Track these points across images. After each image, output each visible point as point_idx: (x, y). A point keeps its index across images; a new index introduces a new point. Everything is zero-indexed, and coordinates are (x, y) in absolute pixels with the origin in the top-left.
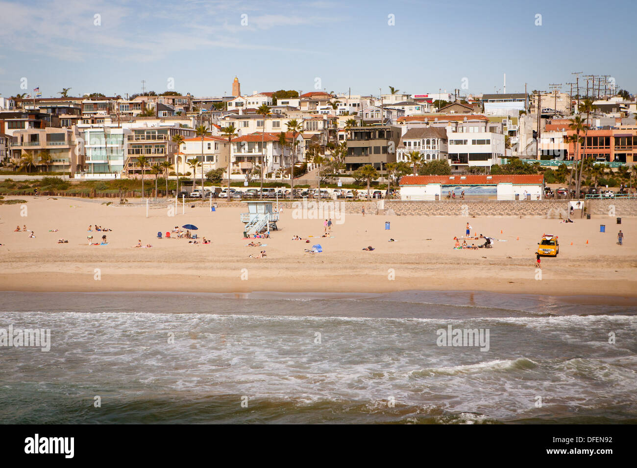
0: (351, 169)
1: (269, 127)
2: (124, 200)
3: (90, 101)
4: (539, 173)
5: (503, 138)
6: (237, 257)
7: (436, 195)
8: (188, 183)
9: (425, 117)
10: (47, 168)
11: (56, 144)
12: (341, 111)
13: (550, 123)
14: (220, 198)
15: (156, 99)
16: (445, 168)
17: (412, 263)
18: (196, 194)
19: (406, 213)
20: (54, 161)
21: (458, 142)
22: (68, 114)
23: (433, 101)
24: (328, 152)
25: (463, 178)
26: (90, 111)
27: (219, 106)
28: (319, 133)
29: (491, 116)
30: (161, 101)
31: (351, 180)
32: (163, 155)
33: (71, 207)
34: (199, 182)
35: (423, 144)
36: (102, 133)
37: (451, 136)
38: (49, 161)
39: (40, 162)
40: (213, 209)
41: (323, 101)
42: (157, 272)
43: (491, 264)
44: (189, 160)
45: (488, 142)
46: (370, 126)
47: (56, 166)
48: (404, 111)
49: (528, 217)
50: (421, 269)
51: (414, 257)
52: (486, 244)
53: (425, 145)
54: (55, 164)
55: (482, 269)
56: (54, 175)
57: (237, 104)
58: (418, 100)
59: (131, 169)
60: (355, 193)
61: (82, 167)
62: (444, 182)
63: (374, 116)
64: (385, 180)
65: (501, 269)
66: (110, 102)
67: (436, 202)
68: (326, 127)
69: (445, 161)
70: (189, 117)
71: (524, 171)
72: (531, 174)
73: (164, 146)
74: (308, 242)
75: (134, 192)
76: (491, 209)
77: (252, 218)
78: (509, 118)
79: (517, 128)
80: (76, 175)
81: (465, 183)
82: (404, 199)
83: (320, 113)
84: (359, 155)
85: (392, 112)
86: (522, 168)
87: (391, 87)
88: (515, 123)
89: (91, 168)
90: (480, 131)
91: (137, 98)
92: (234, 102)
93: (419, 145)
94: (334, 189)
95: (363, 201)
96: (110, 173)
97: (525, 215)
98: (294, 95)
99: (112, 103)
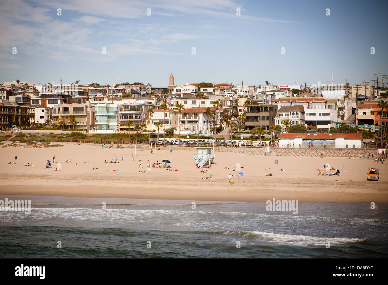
0: (248, 129)
1: (198, 104)
2: (119, 146)
3: (93, 88)
4: (358, 132)
5: (336, 111)
6: (196, 178)
7: (300, 145)
8: (154, 136)
9: (290, 99)
10: (73, 126)
11: (79, 113)
12: (239, 95)
13: (363, 103)
14: (174, 145)
15: (130, 87)
16: (303, 129)
17: (296, 183)
18: (160, 143)
19: (282, 155)
20: (77, 123)
21: (311, 114)
22: (81, 95)
23: (291, 89)
24: (233, 119)
25: (315, 135)
26: (93, 93)
27: (166, 91)
28: (228, 108)
29: (328, 99)
30: (133, 88)
31: (249, 135)
32: (140, 120)
33: (89, 149)
34: (161, 136)
35: (291, 115)
36: (105, 107)
37: (306, 110)
38: (74, 123)
39: (69, 123)
40: (171, 151)
41: (228, 89)
42: (153, 186)
43: (341, 184)
44: (154, 123)
45: (329, 114)
46: (256, 104)
47: (78, 125)
48: (275, 95)
49: (354, 158)
50: (301, 187)
51: (297, 180)
52: (337, 173)
53: (292, 116)
54: (78, 124)
55: (337, 187)
56: (77, 131)
57: (177, 90)
58: (282, 89)
59: (121, 128)
60: (252, 143)
61: (93, 126)
62: (304, 137)
63: (258, 98)
64: (268, 136)
65: (348, 187)
66: (105, 88)
67: (300, 149)
68: (232, 104)
69: (303, 125)
70: (153, 98)
71: (349, 131)
72: (354, 133)
73: (140, 115)
74: (234, 170)
75: (124, 141)
76: (332, 153)
77: (200, 157)
78: (339, 100)
79: (344, 106)
80: (90, 131)
81: (317, 138)
82: (281, 146)
83: (226, 96)
84: (253, 121)
85: (268, 96)
86: (349, 130)
87: (266, 81)
88: (342, 103)
89: (98, 127)
90: (322, 108)
91: (119, 87)
92: (175, 89)
93: (288, 115)
94: (239, 141)
95: (257, 147)
96: (109, 130)
97: (352, 156)
98: (210, 85)
99: (105, 89)
